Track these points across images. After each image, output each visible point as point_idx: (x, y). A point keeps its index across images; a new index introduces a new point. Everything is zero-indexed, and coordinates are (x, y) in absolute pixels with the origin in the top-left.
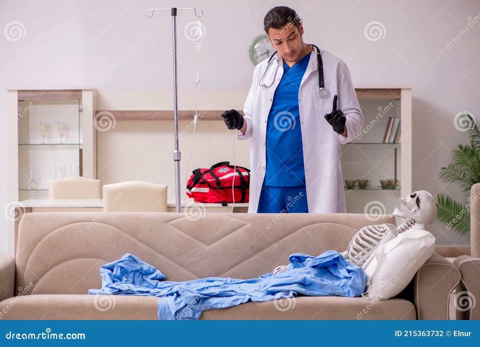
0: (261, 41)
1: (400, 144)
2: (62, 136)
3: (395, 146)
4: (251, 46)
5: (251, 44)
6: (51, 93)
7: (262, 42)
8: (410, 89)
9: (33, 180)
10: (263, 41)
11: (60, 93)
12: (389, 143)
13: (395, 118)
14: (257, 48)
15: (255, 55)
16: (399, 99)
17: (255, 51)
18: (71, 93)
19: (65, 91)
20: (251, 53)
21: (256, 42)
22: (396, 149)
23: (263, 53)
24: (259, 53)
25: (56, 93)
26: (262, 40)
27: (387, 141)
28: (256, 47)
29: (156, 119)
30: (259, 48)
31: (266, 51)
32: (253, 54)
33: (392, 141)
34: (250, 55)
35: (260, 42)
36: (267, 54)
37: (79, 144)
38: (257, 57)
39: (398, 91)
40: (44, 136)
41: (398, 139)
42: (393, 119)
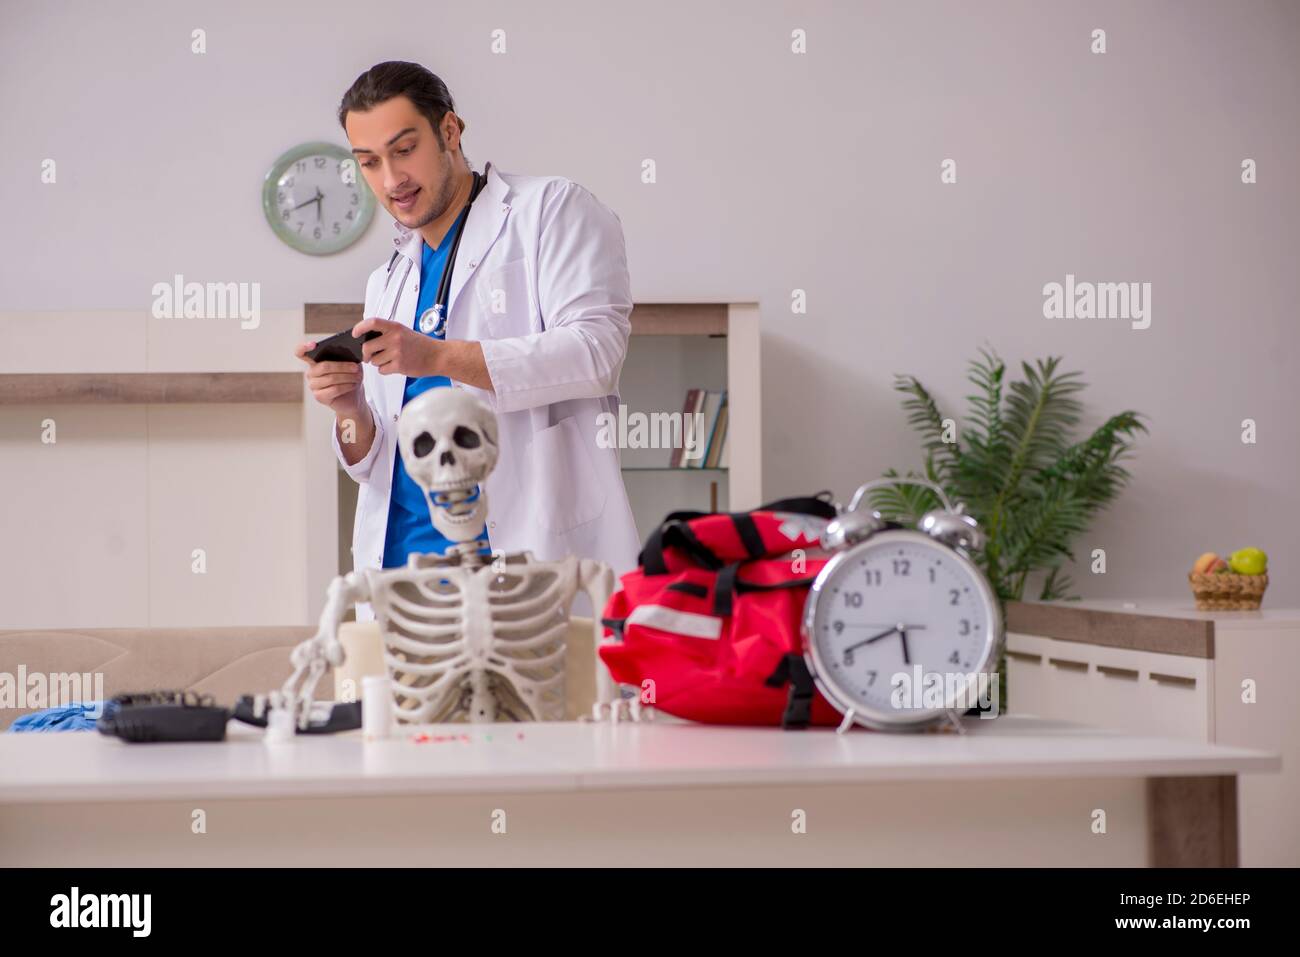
0: (298, 165)
1: (726, 470)
3: (711, 476)
4: (267, 182)
5: (267, 176)
7: (301, 168)
8: (754, 305)
10: (304, 165)
12: (691, 468)
13: (707, 393)
14: (285, 186)
15: (282, 208)
16: (724, 336)
17: (281, 194)
20: (267, 203)
21: (281, 167)
22: (714, 487)
23: (304, 201)
24: (290, 202)
26: (301, 162)
27: (683, 463)
28: (282, 182)
30: (291, 186)
31: (314, 195)
32: (273, 203)
33: (699, 462)
34: (265, 207)
35: (294, 167)
36: (315, 205)
38: (287, 214)
39: (722, 309)
41: (716, 455)
42: (701, 395)
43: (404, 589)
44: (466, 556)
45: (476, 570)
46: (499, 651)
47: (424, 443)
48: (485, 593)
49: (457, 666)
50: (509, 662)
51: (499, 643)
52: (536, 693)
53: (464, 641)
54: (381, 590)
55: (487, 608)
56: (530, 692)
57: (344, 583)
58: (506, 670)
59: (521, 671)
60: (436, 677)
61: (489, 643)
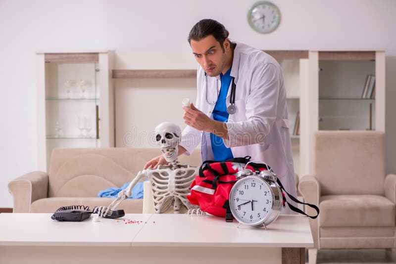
0: (258, 7)
2: (83, 91)
3: (371, 101)
4: (249, 11)
5: (250, 9)
6: (73, 56)
8: (383, 51)
9: (59, 130)
11: (81, 55)
12: (366, 99)
13: (371, 76)
14: (255, 12)
15: (253, 20)
16: (374, 60)
17: (253, 15)
18: (90, 55)
19: (84, 53)
21: (254, 7)
22: (371, 105)
23: (259, 17)
24: (256, 18)
25: (77, 55)
27: (364, 97)
28: (253, 11)
29: (164, 77)
31: (262, 16)
32: (250, 18)
33: (369, 96)
36: (262, 19)
37: (96, 99)
38: (255, 21)
39: (373, 53)
40: (68, 92)
42: (369, 77)
43: (156, 174)
44: (173, 165)
45: (175, 169)
46: (176, 191)
47: (158, 137)
48: (174, 176)
49: (166, 195)
50: (180, 194)
51: (177, 189)
52: (187, 203)
53: (168, 189)
54: (150, 175)
55: (174, 180)
56: (185, 202)
57: (141, 172)
58: (179, 197)
59: (183, 197)
60: (162, 198)
61: (174, 189)
